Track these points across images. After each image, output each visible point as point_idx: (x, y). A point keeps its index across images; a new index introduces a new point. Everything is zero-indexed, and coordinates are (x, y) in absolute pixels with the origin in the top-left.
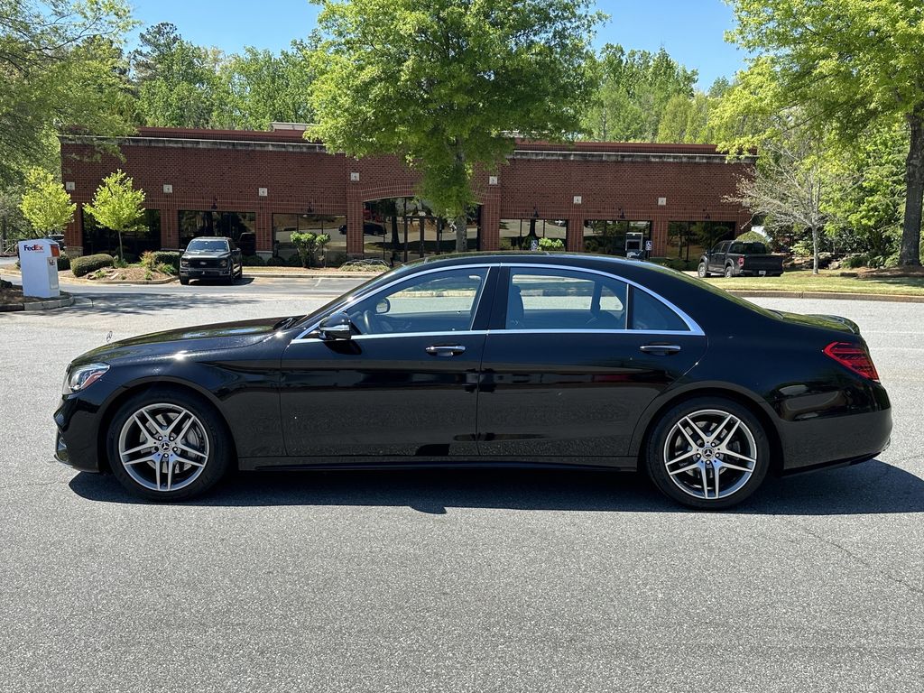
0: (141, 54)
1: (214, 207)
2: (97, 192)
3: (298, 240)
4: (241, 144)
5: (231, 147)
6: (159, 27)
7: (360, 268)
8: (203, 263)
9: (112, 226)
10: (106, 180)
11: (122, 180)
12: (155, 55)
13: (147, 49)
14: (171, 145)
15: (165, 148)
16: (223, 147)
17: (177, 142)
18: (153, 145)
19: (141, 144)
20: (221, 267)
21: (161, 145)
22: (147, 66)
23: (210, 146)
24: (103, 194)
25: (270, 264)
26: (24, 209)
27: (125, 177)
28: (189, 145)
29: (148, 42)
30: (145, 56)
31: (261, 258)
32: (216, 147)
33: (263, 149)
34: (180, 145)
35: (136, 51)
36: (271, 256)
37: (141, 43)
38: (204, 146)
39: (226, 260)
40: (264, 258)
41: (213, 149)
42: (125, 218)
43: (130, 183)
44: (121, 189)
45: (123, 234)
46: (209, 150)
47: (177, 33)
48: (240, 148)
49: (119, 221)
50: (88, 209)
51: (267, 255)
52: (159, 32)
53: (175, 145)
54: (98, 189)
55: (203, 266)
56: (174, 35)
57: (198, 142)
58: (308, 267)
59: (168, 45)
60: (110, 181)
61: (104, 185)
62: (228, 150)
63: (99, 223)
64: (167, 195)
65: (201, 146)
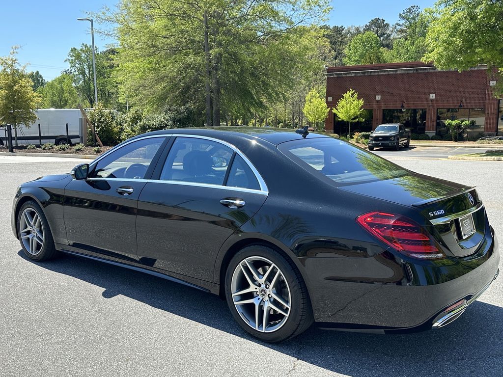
0: (399, 25)
1: (403, 106)
2: (339, 102)
3: (450, 124)
4: (421, 69)
5: (415, 72)
6: (410, 9)
7: (490, 142)
8: (380, 138)
9: (345, 119)
10: (345, 95)
11: (352, 95)
12: (406, 24)
13: (402, 22)
14: (382, 73)
15: (378, 75)
16: (410, 72)
17: (385, 71)
18: (372, 74)
19: (366, 74)
20: (391, 140)
21: (376, 74)
22: (402, 31)
23: (403, 72)
24: (342, 102)
25: (433, 139)
26: (305, 112)
27: (354, 93)
28: (392, 73)
29: (403, 18)
30: (401, 26)
31: (428, 135)
32: (407, 72)
33: (434, 71)
34: (387, 73)
35: (397, 24)
36: (434, 134)
37: (399, 19)
38: (400, 72)
39: (394, 136)
40: (429, 136)
41: (405, 74)
42: (352, 115)
43: (356, 95)
44: (352, 99)
45: (350, 123)
46: (402, 74)
47: (420, 10)
48: (420, 71)
49: (349, 117)
50: (334, 111)
51: (432, 133)
52: (410, 11)
53: (384, 73)
54: (340, 100)
55: (381, 140)
56: (418, 12)
57: (397, 71)
58: (456, 140)
59: (414, 18)
60: (346, 95)
61: (343, 98)
62: (414, 73)
63: (339, 118)
64: (378, 101)
65: (398, 72)
